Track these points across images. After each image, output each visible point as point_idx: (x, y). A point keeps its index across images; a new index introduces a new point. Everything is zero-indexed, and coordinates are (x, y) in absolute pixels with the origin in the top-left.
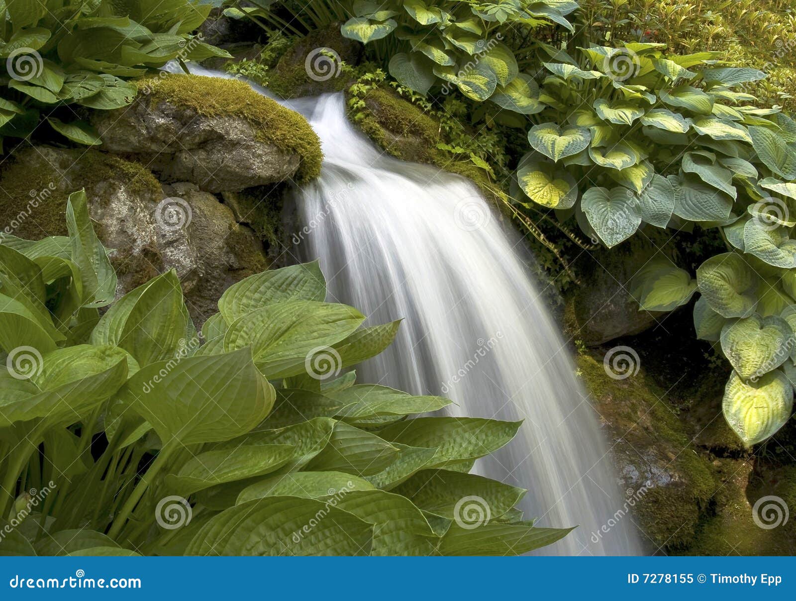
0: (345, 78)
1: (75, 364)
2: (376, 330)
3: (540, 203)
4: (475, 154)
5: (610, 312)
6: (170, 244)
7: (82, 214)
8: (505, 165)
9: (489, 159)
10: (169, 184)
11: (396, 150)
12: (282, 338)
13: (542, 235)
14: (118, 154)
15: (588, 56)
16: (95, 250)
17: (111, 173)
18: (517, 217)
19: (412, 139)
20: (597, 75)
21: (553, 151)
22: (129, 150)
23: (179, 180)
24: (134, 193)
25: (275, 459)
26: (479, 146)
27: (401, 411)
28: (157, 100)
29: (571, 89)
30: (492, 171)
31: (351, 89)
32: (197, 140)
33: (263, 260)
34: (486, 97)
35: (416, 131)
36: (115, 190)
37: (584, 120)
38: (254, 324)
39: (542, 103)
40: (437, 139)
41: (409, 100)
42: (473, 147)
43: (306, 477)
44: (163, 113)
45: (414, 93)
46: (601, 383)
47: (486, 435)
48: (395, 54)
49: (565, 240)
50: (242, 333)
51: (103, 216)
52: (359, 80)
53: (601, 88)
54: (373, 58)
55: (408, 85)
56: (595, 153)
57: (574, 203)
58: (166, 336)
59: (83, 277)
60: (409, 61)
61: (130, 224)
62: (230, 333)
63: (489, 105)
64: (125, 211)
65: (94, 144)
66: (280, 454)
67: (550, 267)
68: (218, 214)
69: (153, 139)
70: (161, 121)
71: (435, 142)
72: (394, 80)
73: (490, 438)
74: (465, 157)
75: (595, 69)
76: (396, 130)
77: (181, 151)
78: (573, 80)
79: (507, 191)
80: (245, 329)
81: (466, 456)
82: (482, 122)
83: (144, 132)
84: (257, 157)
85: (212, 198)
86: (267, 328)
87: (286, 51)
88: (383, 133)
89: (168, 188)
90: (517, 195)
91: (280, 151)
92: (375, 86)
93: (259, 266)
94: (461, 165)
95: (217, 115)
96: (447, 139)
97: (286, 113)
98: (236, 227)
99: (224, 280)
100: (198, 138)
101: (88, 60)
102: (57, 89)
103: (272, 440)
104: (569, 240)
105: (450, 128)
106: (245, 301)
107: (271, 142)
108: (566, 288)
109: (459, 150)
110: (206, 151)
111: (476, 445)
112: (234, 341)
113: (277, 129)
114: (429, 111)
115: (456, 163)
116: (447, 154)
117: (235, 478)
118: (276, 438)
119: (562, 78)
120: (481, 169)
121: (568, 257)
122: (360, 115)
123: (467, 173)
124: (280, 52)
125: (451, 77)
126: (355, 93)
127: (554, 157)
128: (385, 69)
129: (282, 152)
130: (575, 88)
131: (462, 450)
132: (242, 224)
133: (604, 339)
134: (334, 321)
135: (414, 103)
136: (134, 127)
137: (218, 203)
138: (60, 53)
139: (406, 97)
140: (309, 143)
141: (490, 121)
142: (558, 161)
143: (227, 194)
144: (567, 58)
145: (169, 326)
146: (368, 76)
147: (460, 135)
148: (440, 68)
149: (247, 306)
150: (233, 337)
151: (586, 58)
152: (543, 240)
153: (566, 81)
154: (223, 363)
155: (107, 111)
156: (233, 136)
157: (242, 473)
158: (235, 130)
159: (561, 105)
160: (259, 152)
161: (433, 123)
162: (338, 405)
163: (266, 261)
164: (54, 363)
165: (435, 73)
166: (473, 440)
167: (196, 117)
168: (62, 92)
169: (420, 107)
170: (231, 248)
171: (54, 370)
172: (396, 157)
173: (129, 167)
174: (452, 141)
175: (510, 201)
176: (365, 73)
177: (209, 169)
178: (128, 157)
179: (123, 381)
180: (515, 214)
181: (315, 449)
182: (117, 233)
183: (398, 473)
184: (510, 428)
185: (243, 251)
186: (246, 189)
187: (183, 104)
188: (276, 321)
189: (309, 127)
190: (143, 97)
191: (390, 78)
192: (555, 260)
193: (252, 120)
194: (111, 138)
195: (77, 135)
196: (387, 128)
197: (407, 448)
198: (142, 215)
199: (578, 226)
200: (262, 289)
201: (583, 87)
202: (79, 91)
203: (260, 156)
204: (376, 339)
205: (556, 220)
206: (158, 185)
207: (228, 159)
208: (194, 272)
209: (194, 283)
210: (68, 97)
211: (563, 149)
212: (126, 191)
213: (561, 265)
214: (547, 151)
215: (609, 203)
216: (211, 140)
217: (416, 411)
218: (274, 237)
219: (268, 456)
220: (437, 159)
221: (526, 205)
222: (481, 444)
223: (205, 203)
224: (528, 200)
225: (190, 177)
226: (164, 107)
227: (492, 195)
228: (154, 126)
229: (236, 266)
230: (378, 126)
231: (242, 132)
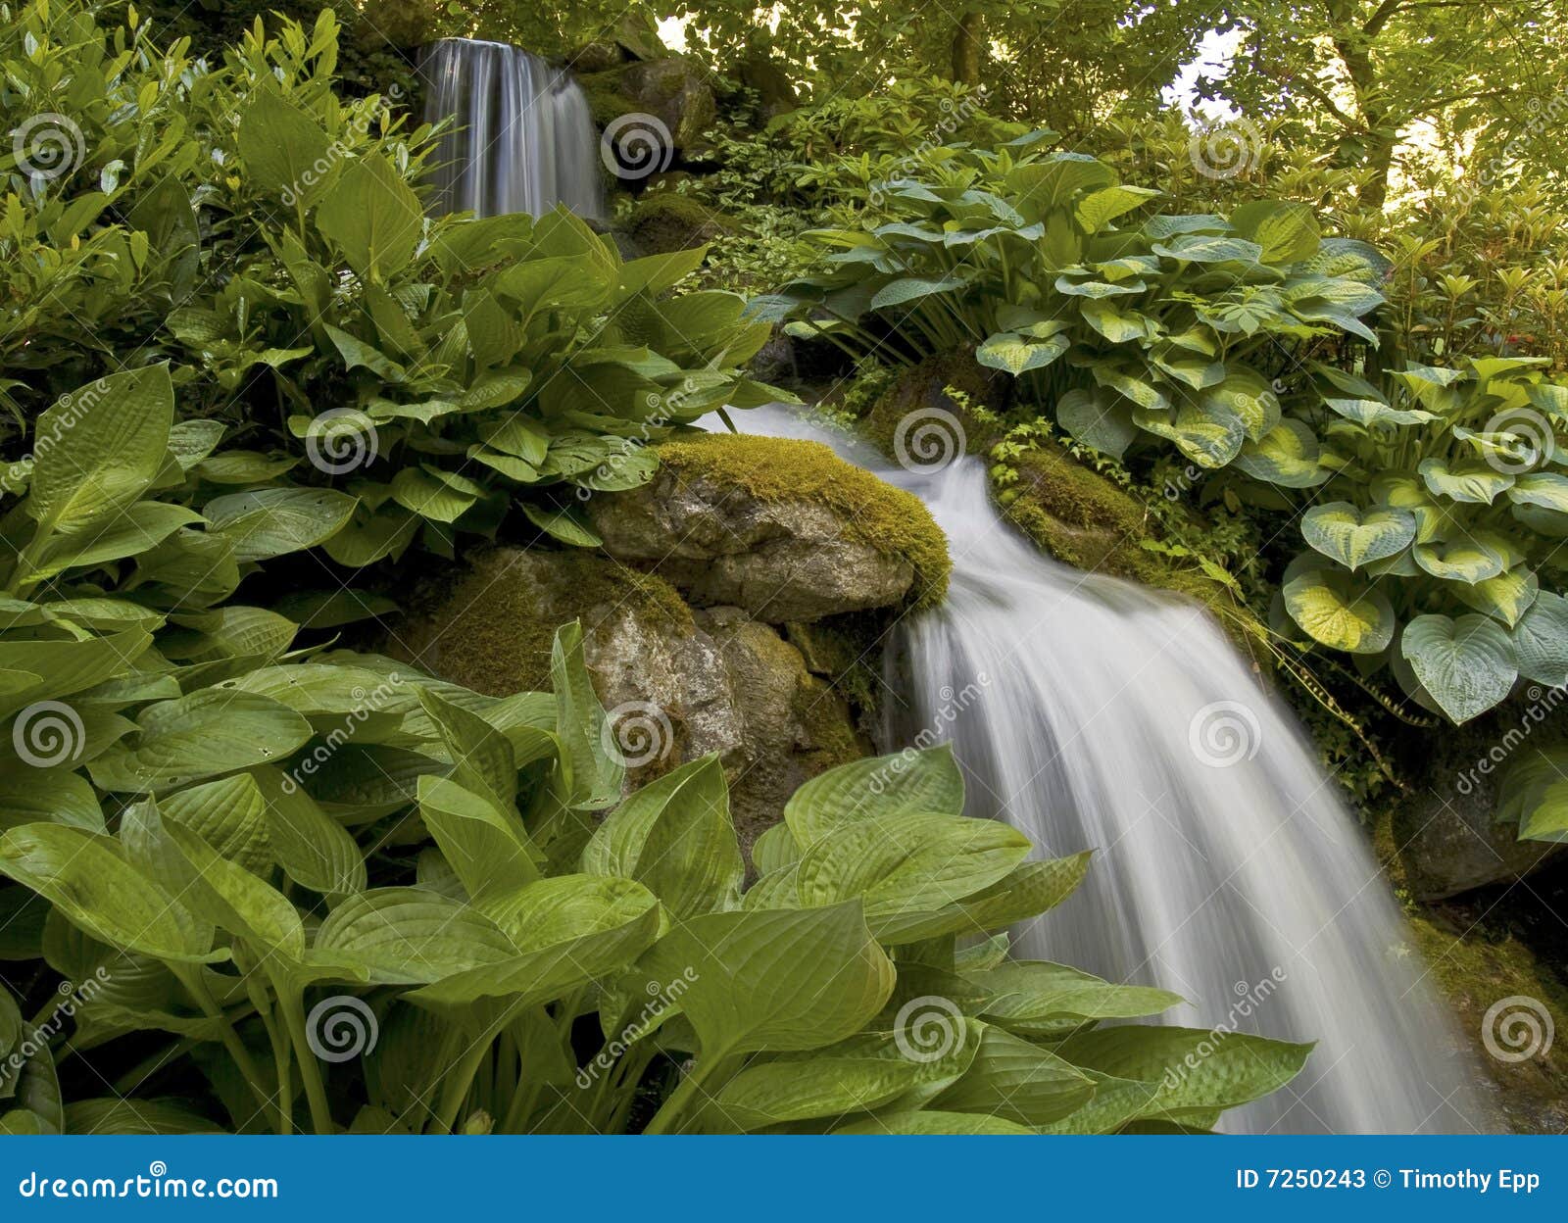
0: (984, 432)
1: (568, 906)
2: (1050, 867)
3: (1326, 642)
4: (1207, 557)
5: (1460, 839)
6: (702, 706)
7: (575, 659)
8: (1261, 575)
9: (1232, 564)
10: (703, 609)
11: (1070, 551)
12: (892, 876)
13: (1331, 698)
14: (624, 560)
15: (1404, 385)
16: (592, 717)
17: (614, 591)
18: (1284, 668)
19: (1098, 533)
20: (1424, 417)
21: (1348, 552)
22: (643, 554)
23: (718, 603)
24: (648, 623)
25: (882, 1084)
26: (1213, 543)
27: (1094, 1011)
28: (688, 476)
29: (1377, 443)
30: (1238, 586)
31: (994, 452)
32: (750, 538)
33: (851, 736)
34: (1226, 461)
35: (1104, 519)
36: (619, 617)
37: (1403, 495)
38: (846, 849)
39: (1324, 468)
40: (1142, 532)
41: (1093, 468)
42: (1203, 545)
43: (935, 1121)
44: (699, 497)
45: (1101, 456)
46: (1449, 971)
47: (1247, 1065)
48: (1066, 391)
49: (1372, 707)
50: (826, 864)
51: (599, 660)
52: (1008, 436)
53: (1430, 438)
54: (1030, 398)
55: (1091, 443)
56: (1426, 553)
57: (1387, 642)
58: (706, 864)
59: (574, 760)
60: (1091, 401)
61: (640, 673)
62: (807, 863)
63: (1231, 474)
64: (633, 651)
65: (591, 545)
66: (890, 1077)
67: (1344, 753)
68: (779, 657)
69: (679, 537)
70: (695, 509)
71: (1138, 538)
72: (1067, 434)
73: (1254, 1071)
74: (1191, 563)
75: (1419, 406)
76: (1072, 518)
77: (723, 557)
78: (1380, 427)
79: (1265, 621)
80: (830, 857)
81: (1210, 1101)
82: (1218, 502)
83: (668, 526)
84: (845, 567)
85: (770, 632)
86: (868, 858)
87: (885, 389)
88: (1049, 524)
89: (701, 615)
90: (1284, 627)
91: (882, 557)
92: (1033, 444)
93: (843, 746)
94: (1184, 576)
95: (781, 498)
96: (1159, 532)
97: (891, 494)
98: (808, 681)
99: (786, 767)
100: (750, 536)
101: (583, 414)
102: (538, 460)
103: (875, 1050)
104: (1380, 707)
105: (1164, 513)
106: (827, 808)
107: (867, 542)
108: (1375, 795)
109: (1178, 551)
110: (763, 556)
111: (1228, 1081)
112: (812, 877)
113: (877, 520)
114: (1126, 486)
115: (1174, 573)
116: (1159, 559)
117: (814, 1114)
118: (881, 1047)
119: (1360, 425)
120: (1219, 584)
121: (1377, 738)
122: (1009, 494)
123: (1194, 590)
124: (875, 392)
125: (1163, 429)
126: (1002, 457)
127: (1349, 561)
128: (1051, 417)
129: (885, 557)
130: (1383, 440)
131: (1203, 1089)
132: (816, 675)
133: (1450, 888)
134: (981, 850)
135: (1101, 473)
136: (652, 519)
137: (779, 641)
138: (544, 404)
139: (1086, 462)
140: (929, 544)
141: (1232, 500)
142: (1359, 568)
143: (794, 626)
144: (1365, 389)
145: (712, 848)
146: (1023, 429)
147: (1180, 526)
148: (1145, 413)
149: (832, 817)
150: (811, 869)
151: (1401, 387)
152: (1334, 708)
153: (1367, 429)
154: (816, 924)
155: (612, 494)
156: (806, 532)
157: (825, 1105)
158: (810, 523)
159: (1359, 470)
160: (849, 558)
161: (1133, 506)
162: (986, 995)
163: (856, 737)
164: (535, 902)
165: (1136, 421)
166: (1223, 1072)
167: (749, 503)
168: (546, 464)
169: (1110, 478)
170: (798, 715)
171: (535, 914)
172: (1071, 564)
173: (642, 582)
174: (1168, 534)
175: (1270, 637)
176: (1017, 423)
177: (766, 585)
178: (640, 565)
179: (649, 943)
180: (1282, 662)
181: (950, 1073)
182: (621, 686)
183: (1089, 1123)
184: (1292, 1055)
185: (817, 720)
186: (825, 618)
187: (728, 481)
188: (883, 846)
189: (928, 516)
190: (669, 471)
191: (1059, 431)
192: (1354, 742)
193: (838, 506)
194: (616, 536)
195: (566, 530)
196: (1056, 515)
197: (1105, 1079)
198: (659, 658)
199: (1395, 680)
200: (857, 788)
201: (1397, 438)
202: (569, 464)
203: (849, 564)
204: (1050, 882)
205: (1355, 673)
206: (687, 610)
207: (798, 569)
208: (737, 754)
209: (739, 770)
210: (553, 472)
211: (1366, 548)
212: (637, 620)
213: (1367, 752)
214: (1337, 551)
215: (1453, 644)
216: (772, 540)
217: (1120, 1013)
218: (869, 698)
219: (868, 1079)
220: (1142, 566)
221: (1300, 646)
222: (1236, 1079)
223: (757, 642)
224: (1304, 637)
225: (736, 598)
226: (699, 486)
227: (1240, 629)
228: (683, 517)
229: (806, 744)
230: (1040, 511)
231: (822, 526)
